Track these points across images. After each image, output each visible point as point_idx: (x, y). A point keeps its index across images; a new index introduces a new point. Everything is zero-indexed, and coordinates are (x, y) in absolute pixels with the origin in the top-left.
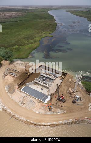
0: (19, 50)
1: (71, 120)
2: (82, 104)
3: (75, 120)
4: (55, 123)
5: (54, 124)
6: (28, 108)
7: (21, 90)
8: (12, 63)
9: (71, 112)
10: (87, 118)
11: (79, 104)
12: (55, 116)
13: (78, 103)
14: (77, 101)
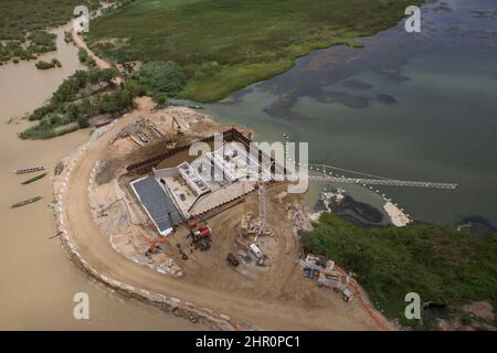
0: (211, 75)
1: (175, 302)
2: (254, 276)
3: (190, 307)
4: (131, 288)
5: (126, 291)
6: (104, 227)
7: (131, 184)
8: (162, 108)
9: (196, 283)
10: (227, 318)
11: (243, 272)
12: (145, 273)
13: (245, 268)
14: (244, 262)
